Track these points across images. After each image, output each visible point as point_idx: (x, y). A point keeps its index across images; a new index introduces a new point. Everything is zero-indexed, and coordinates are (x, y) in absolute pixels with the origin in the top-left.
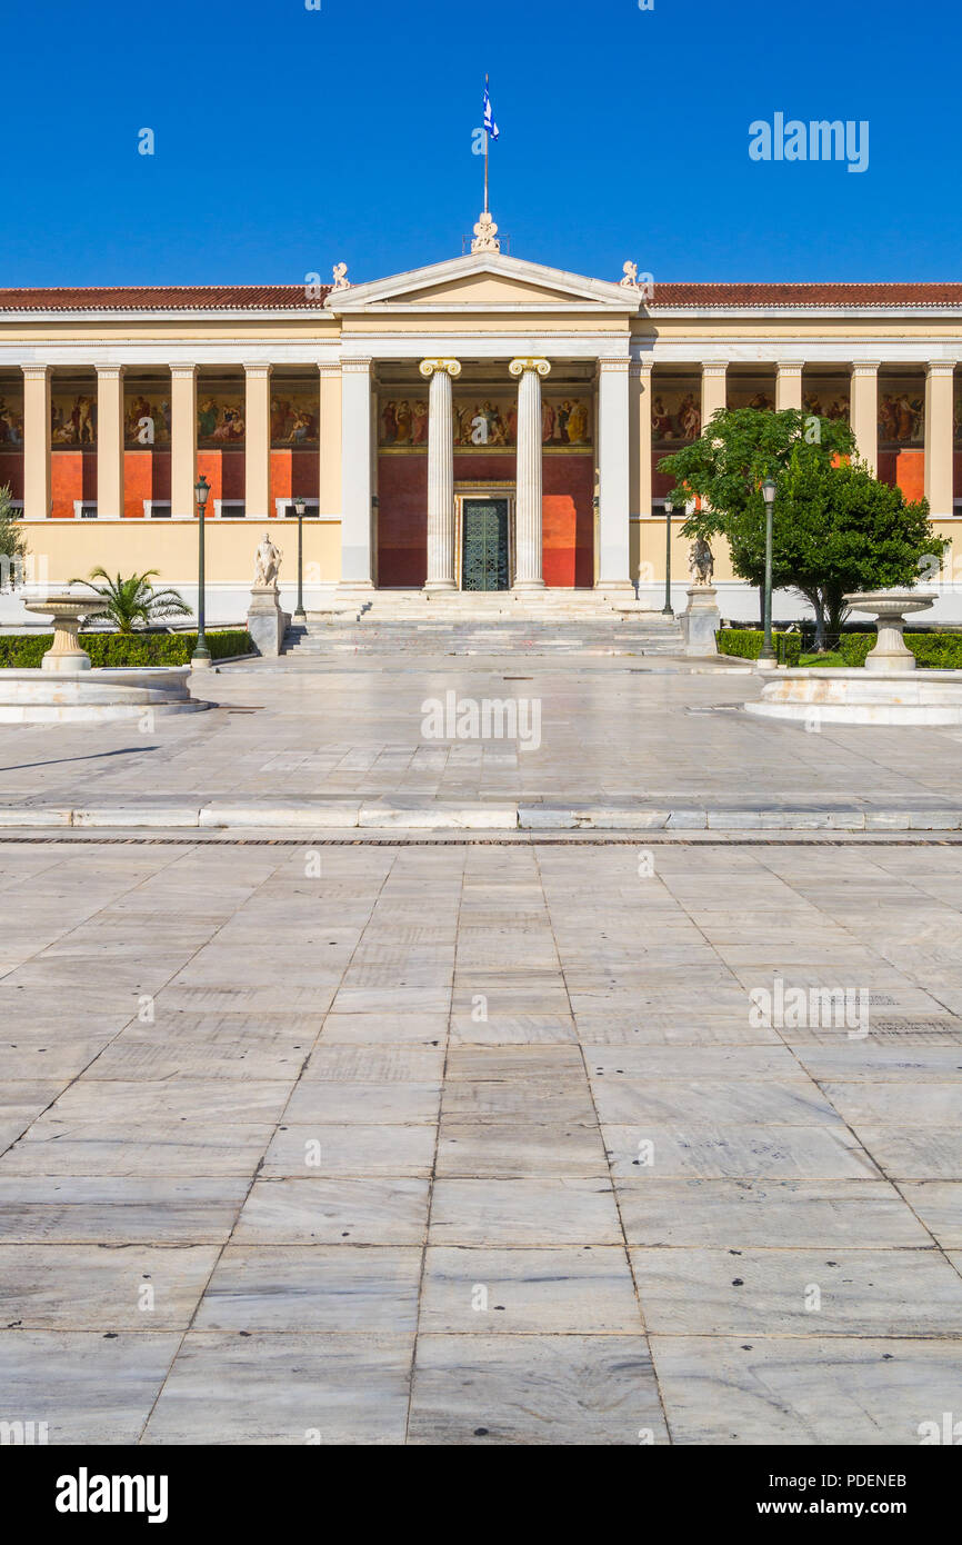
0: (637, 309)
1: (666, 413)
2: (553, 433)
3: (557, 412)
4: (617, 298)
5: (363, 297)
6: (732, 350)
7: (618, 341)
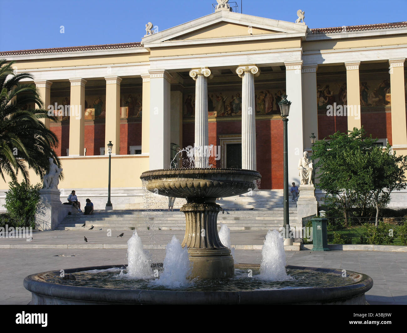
0: (304, 35)
1: (332, 93)
2: (272, 108)
3: (275, 97)
4: (294, 30)
5: (160, 39)
6: (361, 54)
7: (294, 53)
